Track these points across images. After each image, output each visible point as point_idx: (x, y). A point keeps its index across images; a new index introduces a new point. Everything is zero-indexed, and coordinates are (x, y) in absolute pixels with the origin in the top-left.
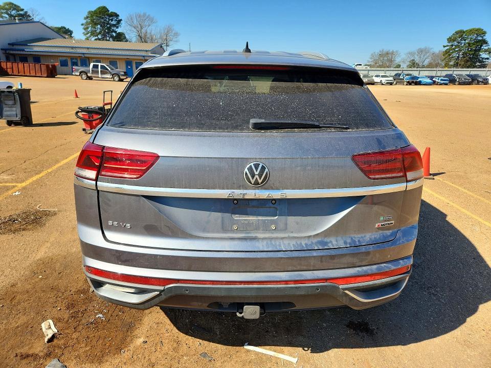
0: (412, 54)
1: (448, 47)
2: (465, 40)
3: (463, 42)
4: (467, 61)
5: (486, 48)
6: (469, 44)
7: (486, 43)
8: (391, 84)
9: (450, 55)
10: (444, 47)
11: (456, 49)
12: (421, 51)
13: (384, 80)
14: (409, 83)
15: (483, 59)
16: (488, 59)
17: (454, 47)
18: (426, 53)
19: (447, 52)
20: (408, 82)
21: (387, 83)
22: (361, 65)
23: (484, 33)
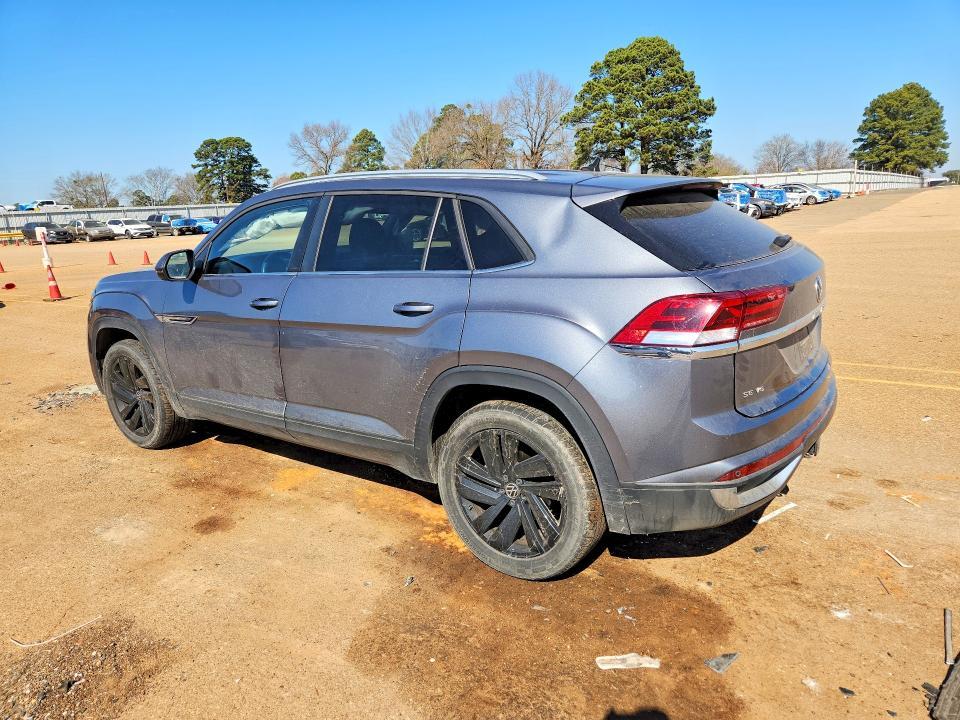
0: (134, 179)
1: (201, 168)
2: (224, 157)
3: (221, 159)
4: (239, 191)
5: (258, 169)
6: (232, 163)
7: (256, 162)
8: (150, 236)
9: (208, 181)
10: (194, 167)
11: (216, 172)
12: (153, 175)
13: (133, 229)
14: (182, 233)
15: (259, 186)
16: (265, 186)
17: (209, 167)
18: (164, 178)
19: (201, 177)
20: (180, 230)
21: (142, 234)
22: (52, 203)
23: (248, 146)
